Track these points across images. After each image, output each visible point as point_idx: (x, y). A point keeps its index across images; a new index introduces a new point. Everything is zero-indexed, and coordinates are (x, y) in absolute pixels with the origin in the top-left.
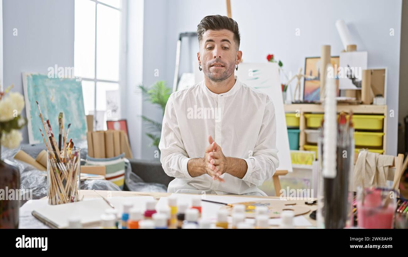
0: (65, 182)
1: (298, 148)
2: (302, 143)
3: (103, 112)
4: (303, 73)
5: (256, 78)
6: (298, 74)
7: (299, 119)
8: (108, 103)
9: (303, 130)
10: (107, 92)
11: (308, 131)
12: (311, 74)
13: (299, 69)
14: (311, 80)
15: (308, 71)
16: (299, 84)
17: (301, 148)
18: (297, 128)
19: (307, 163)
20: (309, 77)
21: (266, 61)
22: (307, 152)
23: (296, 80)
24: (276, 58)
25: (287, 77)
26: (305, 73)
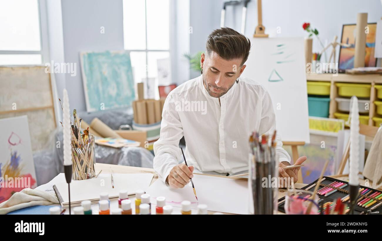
0: (82, 163)
1: (328, 116)
2: (332, 111)
3: (154, 79)
4: (339, 41)
5: (281, 53)
6: (333, 41)
7: (329, 88)
8: (159, 70)
9: (334, 99)
10: (158, 61)
11: (339, 100)
12: (347, 43)
13: (335, 37)
14: (347, 48)
15: (345, 39)
16: (334, 52)
17: (331, 116)
18: (328, 96)
19: (335, 130)
20: (345, 45)
21: (302, 29)
22: (336, 120)
23: (331, 48)
24: (312, 27)
25: (322, 45)
26: (341, 42)
